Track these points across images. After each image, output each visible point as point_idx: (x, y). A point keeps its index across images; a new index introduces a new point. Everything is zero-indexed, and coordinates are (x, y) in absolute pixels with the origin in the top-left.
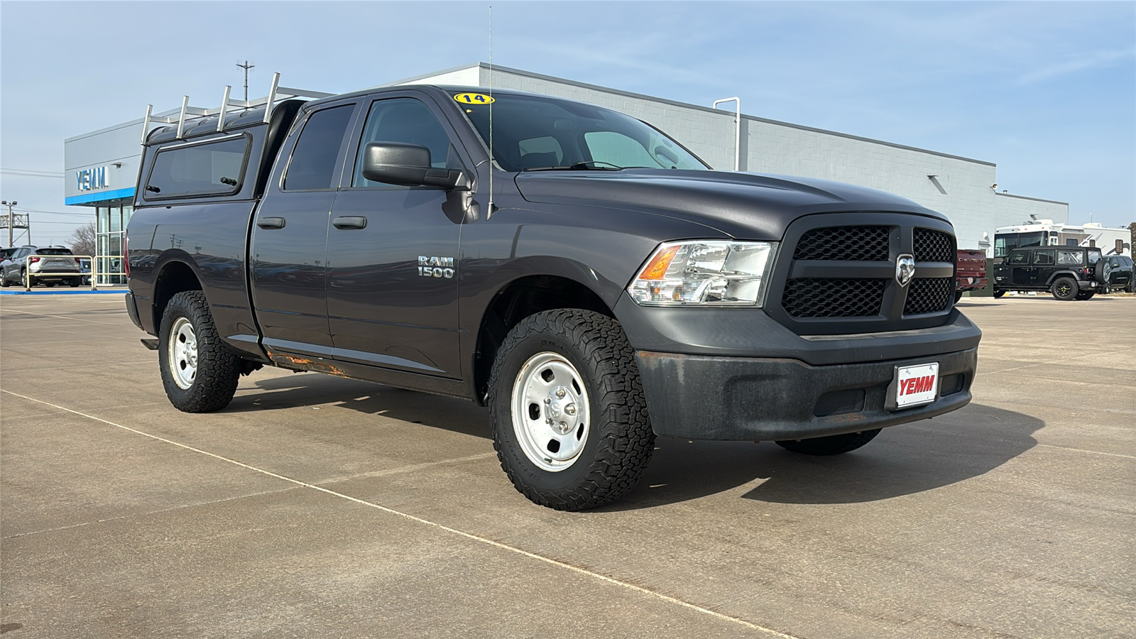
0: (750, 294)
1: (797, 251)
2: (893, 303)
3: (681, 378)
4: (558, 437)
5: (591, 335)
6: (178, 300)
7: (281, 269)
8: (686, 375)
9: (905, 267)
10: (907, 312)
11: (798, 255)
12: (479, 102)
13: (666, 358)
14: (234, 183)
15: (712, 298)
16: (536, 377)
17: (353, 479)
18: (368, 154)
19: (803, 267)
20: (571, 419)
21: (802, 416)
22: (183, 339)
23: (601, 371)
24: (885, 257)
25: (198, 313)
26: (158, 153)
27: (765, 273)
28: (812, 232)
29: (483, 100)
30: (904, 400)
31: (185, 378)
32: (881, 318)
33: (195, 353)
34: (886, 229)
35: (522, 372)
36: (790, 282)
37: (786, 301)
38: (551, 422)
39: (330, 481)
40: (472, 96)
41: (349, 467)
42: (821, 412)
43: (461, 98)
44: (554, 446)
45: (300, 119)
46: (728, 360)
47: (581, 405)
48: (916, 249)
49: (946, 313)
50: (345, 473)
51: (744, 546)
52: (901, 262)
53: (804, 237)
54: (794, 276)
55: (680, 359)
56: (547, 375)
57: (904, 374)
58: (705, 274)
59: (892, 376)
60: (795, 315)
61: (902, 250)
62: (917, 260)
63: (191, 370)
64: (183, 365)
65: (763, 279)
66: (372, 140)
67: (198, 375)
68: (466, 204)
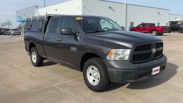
0: (127, 58)
1: (135, 50)
2: (152, 56)
3: (115, 73)
4: (94, 79)
5: (100, 64)
6: (33, 48)
7: (49, 43)
8: (116, 73)
9: (154, 50)
10: (154, 57)
11: (135, 51)
12: (80, 19)
13: (113, 69)
14: (40, 30)
15: (120, 58)
16: (90, 69)
17: (61, 84)
18: (61, 30)
19: (136, 53)
20: (97, 77)
21: (136, 79)
22: (34, 55)
23: (102, 70)
24: (151, 49)
25: (36, 51)
26: (28, 23)
27: (129, 54)
28: (138, 47)
29: (81, 18)
30: (154, 74)
31: (35, 61)
32: (150, 59)
33: (36, 57)
34: (151, 44)
35: (88, 68)
36: (134, 56)
37: (133, 59)
38: (93, 77)
39: (58, 84)
40: (79, 18)
41: (61, 81)
42: (139, 78)
43: (77, 19)
44: (94, 81)
45: (51, 19)
46: (123, 70)
47: (98, 74)
48: (156, 47)
49: (161, 55)
50: (60, 82)
51: (126, 101)
52: (153, 50)
53: (137, 48)
54: (134, 55)
55: (115, 70)
56: (92, 69)
57: (154, 69)
58: (119, 55)
59: (152, 70)
60: (135, 61)
61: (153, 48)
62: (156, 48)
63: (36, 60)
64: (34, 59)
65: (129, 55)
66: (62, 28)
67: (37, 61)
68: (78, 38)
